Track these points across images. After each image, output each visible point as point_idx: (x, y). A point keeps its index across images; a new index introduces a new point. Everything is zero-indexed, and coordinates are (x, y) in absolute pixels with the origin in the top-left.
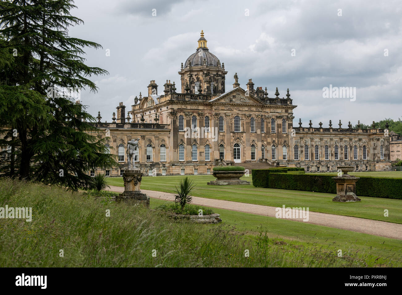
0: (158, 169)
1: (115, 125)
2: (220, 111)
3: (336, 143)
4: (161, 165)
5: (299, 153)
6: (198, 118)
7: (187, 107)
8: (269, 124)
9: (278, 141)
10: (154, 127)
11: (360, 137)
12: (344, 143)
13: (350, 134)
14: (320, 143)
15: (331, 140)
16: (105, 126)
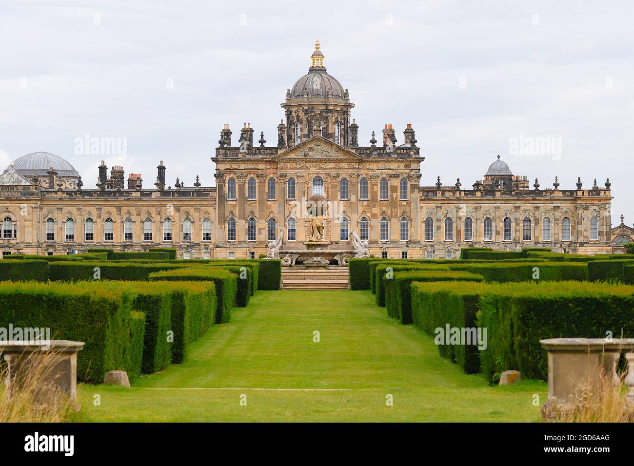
0: (197, 251)
1: (139, 193)
2: (288, 171)
3: (506, 214)
4: (202, 247)
5: (434, 229)
6: (257, 181)
7: (239, 166)
8: (375, 187)
9: (392, 212)
10: (193, 195)
11: (556, 203)
12: (523, 214)
13: (534, 199)
14: (475, 213)
15: (497, 208)
16: (125, 194)
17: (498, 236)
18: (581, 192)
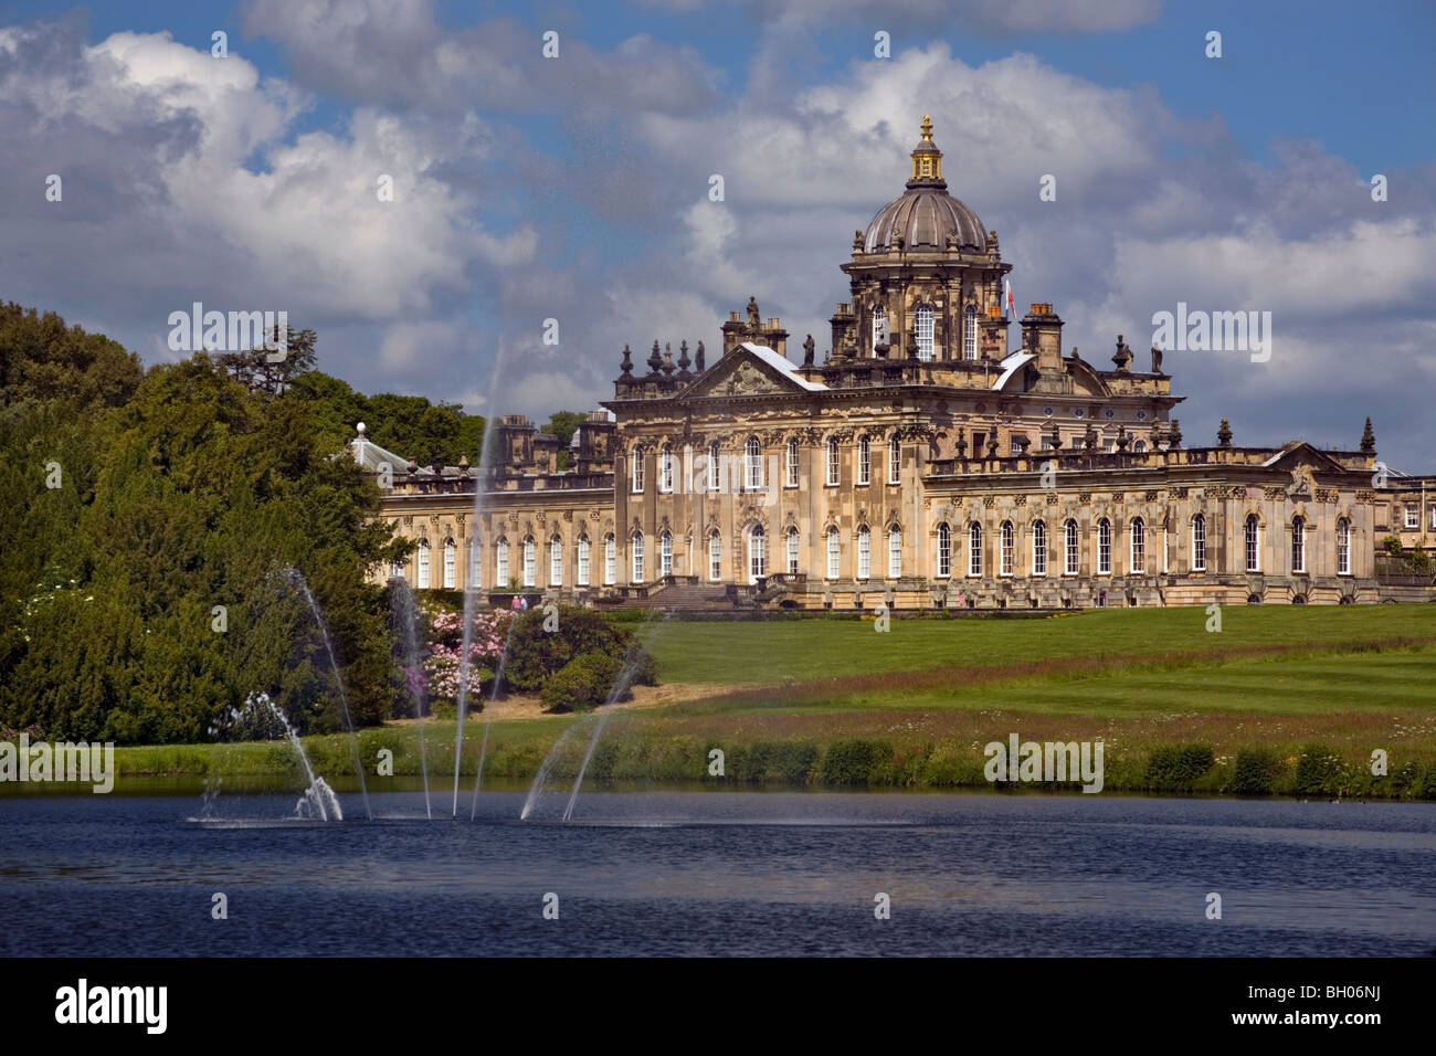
2: (707, 426)
5: (951, 549)
9: (873, 511)
12: (1096, 511)
14: (1016, 511)
15: (1051, 500)
17: (1053, 562)
18: (1174, 455)
